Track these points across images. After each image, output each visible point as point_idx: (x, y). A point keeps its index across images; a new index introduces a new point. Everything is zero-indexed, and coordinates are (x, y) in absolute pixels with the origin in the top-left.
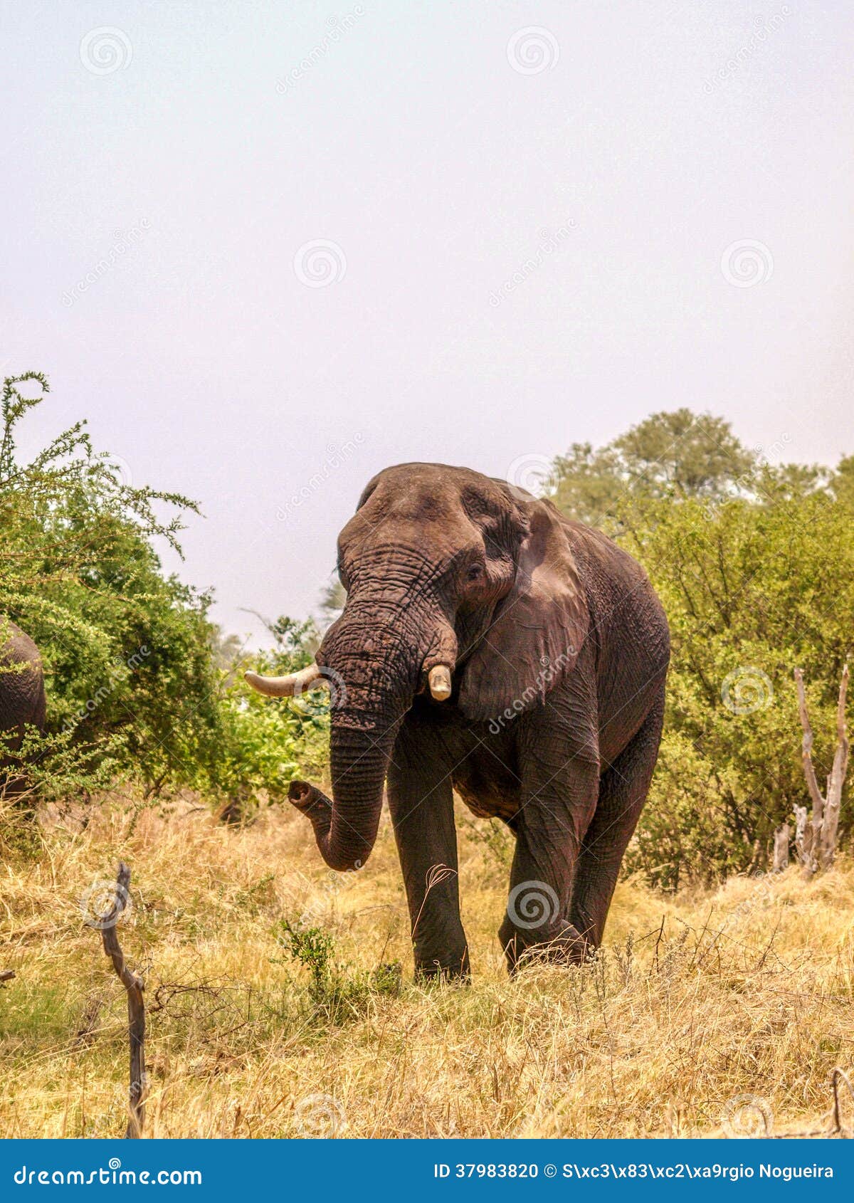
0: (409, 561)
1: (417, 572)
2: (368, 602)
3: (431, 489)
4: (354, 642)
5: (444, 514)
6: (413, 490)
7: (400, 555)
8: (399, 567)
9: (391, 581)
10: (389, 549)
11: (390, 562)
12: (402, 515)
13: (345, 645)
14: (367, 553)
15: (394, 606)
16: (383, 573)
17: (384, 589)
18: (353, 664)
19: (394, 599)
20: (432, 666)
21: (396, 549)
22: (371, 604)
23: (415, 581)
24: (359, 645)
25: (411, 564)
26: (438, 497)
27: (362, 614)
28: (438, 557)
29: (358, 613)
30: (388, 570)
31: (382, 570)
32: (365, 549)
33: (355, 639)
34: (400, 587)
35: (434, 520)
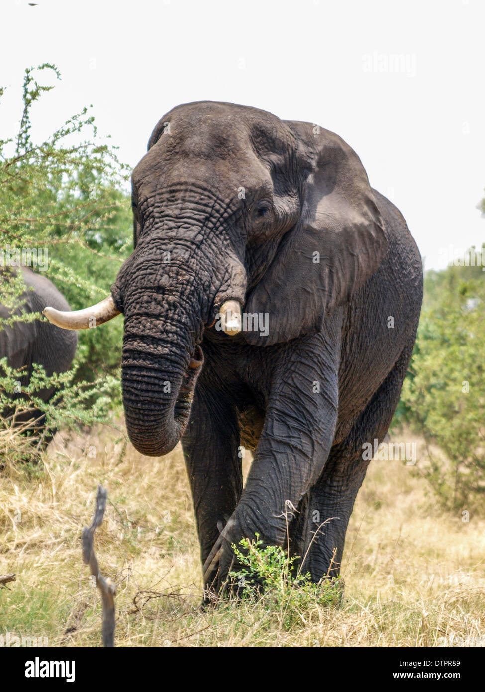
0: (202, 199)
1: (209, 209)
2: (164, 240)
3: (222, 128)
4: (150, 277)
5: (234, 153)
6: (205, 128)
7: (192, 194)
8: (192, 205)
9: (185, 220)
10: (182, 187)
11: (184, 200)
12: (194, 154)
13: (142, 279)
14: (160, 191)
15: (188, 244)
16: (177, 212)
17: (179, 227)
18: (149, 296)
19: (189, 237)
20: (223, 301)
21: (190, 187)
22: (166, 241)
23: (207, 219)
24: (156, 280)
25: (204, 202)
26: (229, 136)
27: (158, 251)
28: (229, 195)
29: (154, 250)
30: (181, 209)
31: (176, 208)
32: (159, 187)
33: (151, 274)
34: (193, 225)
35: (224, 159)
